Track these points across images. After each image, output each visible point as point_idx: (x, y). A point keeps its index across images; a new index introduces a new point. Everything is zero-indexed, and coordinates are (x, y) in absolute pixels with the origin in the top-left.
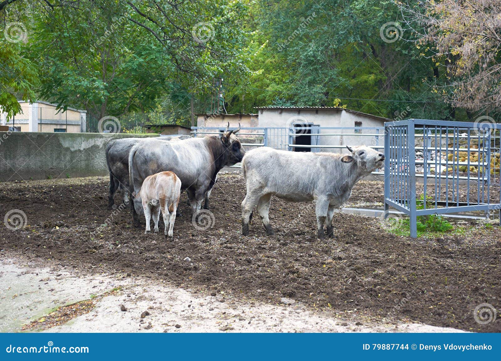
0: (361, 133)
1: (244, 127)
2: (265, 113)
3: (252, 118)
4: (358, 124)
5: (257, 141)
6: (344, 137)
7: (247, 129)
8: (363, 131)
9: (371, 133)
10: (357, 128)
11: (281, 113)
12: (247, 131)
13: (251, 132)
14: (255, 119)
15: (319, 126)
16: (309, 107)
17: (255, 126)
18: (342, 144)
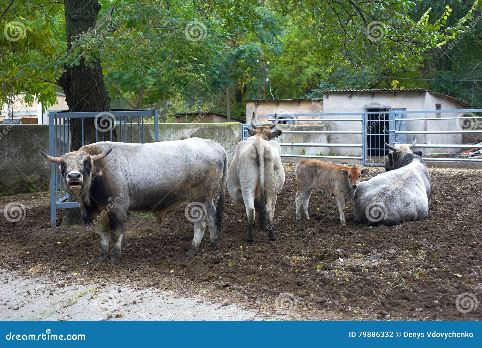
0: (440, 117)
1: (303, 113)
2: (331, 98)
3: (313, 103)
4: (438, 107)
5: (324, 128)
6: (428, 122)
7: (306, 115)
8: (442, 114)
9: (448, 116)
10: (438, 111)
11: (350, 97)
12: (308, 117)
13: (313, 118)
14: (318, 105)
15: (404, 109)
16: (386, 89)
17: (317, 112)
18: (426, 130)
